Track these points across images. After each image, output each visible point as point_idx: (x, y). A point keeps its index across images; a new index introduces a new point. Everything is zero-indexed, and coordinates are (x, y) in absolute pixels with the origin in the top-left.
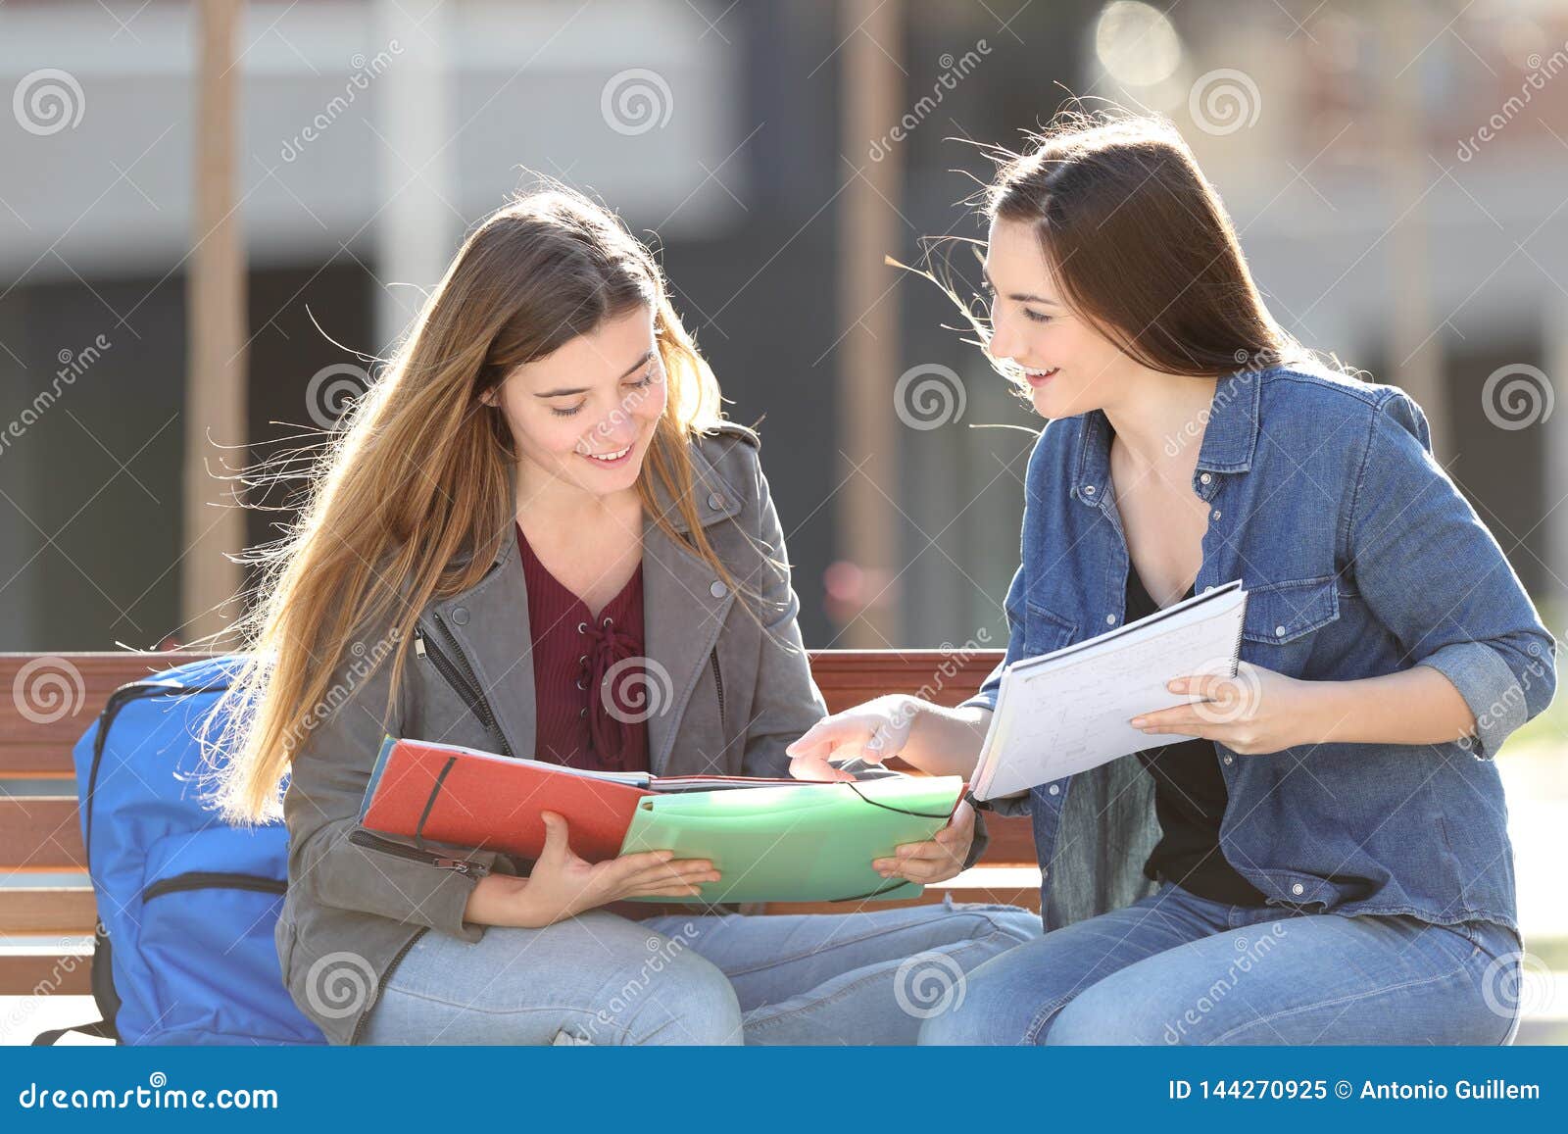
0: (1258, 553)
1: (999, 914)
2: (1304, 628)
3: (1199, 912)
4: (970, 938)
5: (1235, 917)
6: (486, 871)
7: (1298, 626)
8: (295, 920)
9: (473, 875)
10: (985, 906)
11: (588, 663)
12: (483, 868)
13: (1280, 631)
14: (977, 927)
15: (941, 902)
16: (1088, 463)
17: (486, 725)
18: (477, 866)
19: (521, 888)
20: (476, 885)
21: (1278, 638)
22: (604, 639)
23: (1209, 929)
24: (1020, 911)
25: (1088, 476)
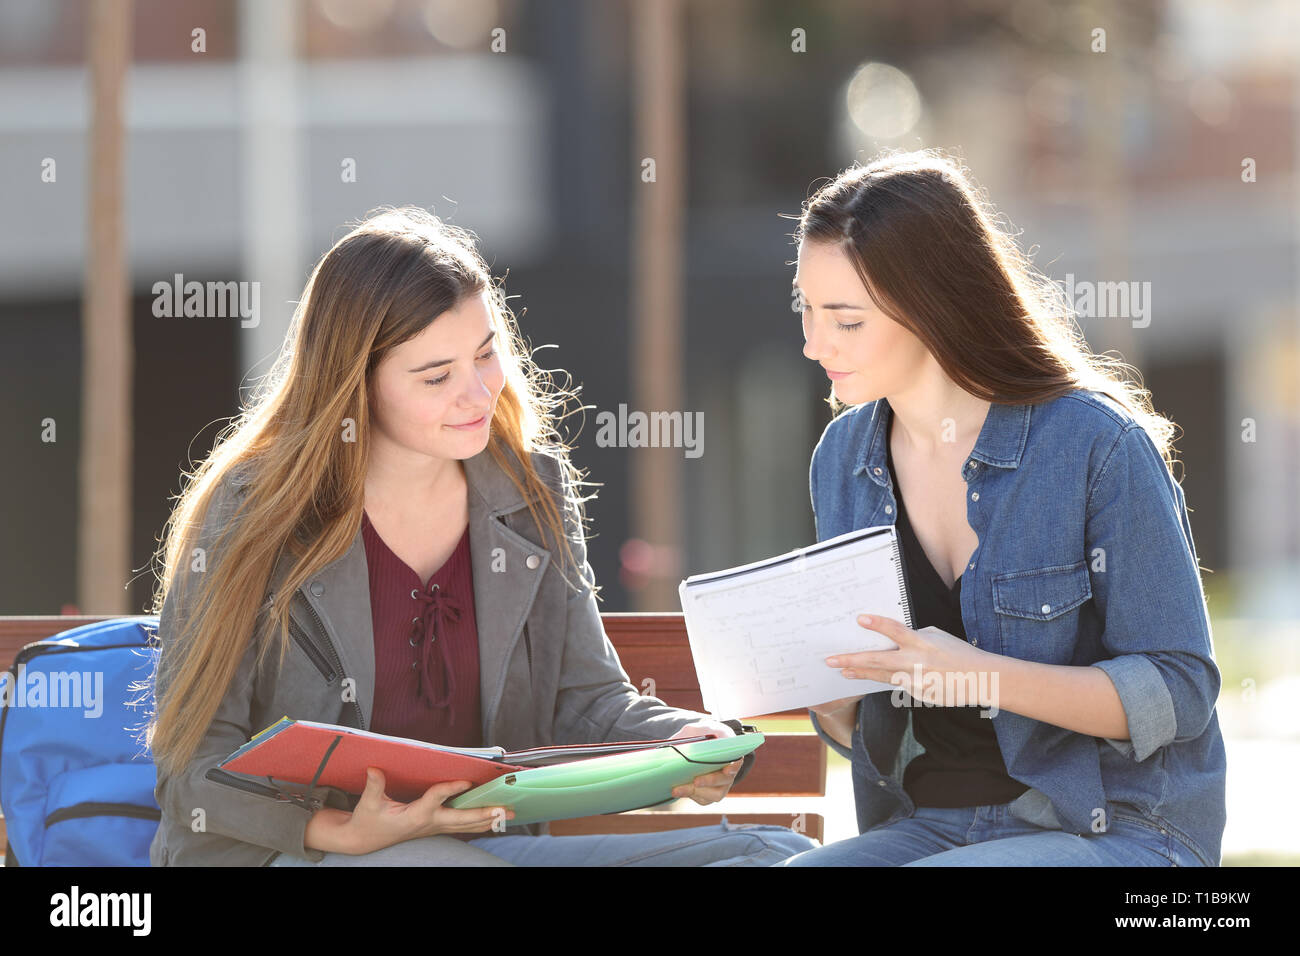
0: (1018, 541)
1: (768, 834)
2: (1065, 606)
3: (941, 832)
4: (743, 854)
5: (972, 835)
6: (321, 805)
7: (1062, 605)
8: (167, 846)
9: (310, 809)
10: (756, 826)
11: (420, 624)
12: (319, 802)
13: (1046, 609)
14: (749, 846)
15: (719, 823)
16: (876, 449)
17: (329, 680)
18: (313, 800)
19: (348, 820)
20: (313, 816)
21: (1044, 615)
22: (434, 602)
23: (948, 844)
24: (786, 830)
25: (876, 459)
